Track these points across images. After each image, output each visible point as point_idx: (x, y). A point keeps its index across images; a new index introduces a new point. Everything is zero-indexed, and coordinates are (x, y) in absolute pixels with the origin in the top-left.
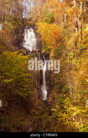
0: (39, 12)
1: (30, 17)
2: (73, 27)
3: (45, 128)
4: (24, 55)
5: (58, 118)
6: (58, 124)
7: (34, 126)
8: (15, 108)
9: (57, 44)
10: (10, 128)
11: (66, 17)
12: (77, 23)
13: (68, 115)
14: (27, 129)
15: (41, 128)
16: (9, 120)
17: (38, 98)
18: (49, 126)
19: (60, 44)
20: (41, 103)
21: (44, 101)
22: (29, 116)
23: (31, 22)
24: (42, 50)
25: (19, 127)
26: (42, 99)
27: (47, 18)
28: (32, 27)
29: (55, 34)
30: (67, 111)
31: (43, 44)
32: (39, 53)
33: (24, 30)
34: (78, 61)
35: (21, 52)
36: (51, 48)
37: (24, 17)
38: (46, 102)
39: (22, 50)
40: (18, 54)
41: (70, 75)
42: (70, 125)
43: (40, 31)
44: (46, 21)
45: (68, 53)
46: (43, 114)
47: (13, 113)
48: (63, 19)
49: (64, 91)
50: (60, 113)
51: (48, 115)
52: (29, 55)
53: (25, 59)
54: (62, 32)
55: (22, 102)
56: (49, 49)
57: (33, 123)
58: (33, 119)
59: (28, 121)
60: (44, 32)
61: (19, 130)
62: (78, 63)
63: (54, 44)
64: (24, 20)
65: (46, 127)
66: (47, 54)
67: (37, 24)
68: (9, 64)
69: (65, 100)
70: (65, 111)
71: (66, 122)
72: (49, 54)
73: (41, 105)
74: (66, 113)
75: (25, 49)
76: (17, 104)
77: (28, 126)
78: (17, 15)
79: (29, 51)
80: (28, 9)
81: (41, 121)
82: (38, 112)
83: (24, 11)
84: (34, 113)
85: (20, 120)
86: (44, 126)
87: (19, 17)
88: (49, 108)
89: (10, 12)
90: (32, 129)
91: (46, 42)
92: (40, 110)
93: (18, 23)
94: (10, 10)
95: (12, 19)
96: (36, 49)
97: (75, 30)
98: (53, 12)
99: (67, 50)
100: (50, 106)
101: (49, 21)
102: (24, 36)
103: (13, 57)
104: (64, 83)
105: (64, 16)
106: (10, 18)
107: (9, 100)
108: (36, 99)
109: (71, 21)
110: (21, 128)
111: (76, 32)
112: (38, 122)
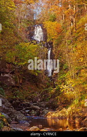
0: (45, 15)
1: (39, 19)
2: (69, 23)
3: (50, 98)
4: (35, 44)
5: (60, 89)
6: (61, 94)
7: (42, 97)
8: (27, 84)
9: (58, 35)
10: (23, 99)
11: (64, 16)
12: (72, 19)
13: (68, 86)
14: (36, 99)
15: (47, 99)
16: (23, 93)
17: (45, 75)
18: (54, 97)
19: (61, 35)
20: (48, 78)
21: (49, 77)
22: (38, 89)
23: (40, 22)
24: (47, 40)
25: (30, 98)
26: (48, 75)
27: (51, 18)
28: (40, 25)
29: (57, 28)
30: (68, 83)
31: (48, 36)
32: (45, 42)
33: (34, 27)
34: (74, 45)
35: (32, 43)
36: (54, 38)
37: (34, 19)
38: (51, 78)
39: (33, 41)
40: (30, 44)
41: (68, 56)
42: (70, 95)
43: (46, 27)
44: (50, 20)
45: (67, 41)
46: (49, 87)
47: (26, 88)
48: (62, 18)
49: (65, 68)
50: (62, 85)
51: (53, 87)
52: (38, 44)
53: (35, 47)
54: (62, 26)
55: (32, 78)
56: (52, 39)
57: (41, 94)
58: (41, 92)
59: (37, 93)
60: (49, 28)
61: (30, 101)
62: (74, 47)
63: (56, 35)
64: (34, 21)
65: (52, 97)
66: (51, 42)
67: (43, 23)
68: (23, 51)
69: (65, 75)
70: (66, 84)
71: (67, 93)
72: (53, 43)
73: (47, 80)
74: (67, 85)
75: (35, 40)
76: (29, 81)
77: (37, 97)
78: (30, 18)
79: (38, 41)
80: (37, 13)
81: (47, 93)
82: (45, 85)
83: (35, 15)
84: (42, 87)
85: (31, 92)
86: (50, 96)
87: (31, 19)
88: (54, 82)
89: (25, 16)
90: (40, 99)
91: (50, 34)
92: (46, 84)
93: (31, 23)
94: (25, 15)
95: (26, 21)
96: (43, 39)
97: (71, 25)
98: (55, 14)
99: (66, 38)
100: (54, 80)
101: (52, 20)
102: (34, 32)
103: (26, 47)
104: (64, 62)
105: (62, 16)
106: (25, 20)
107: (23, 78)
108: (43, 76)
109: (68, 18)
110: (31, 99)
111: (72, 25)
112: (45, 93)
